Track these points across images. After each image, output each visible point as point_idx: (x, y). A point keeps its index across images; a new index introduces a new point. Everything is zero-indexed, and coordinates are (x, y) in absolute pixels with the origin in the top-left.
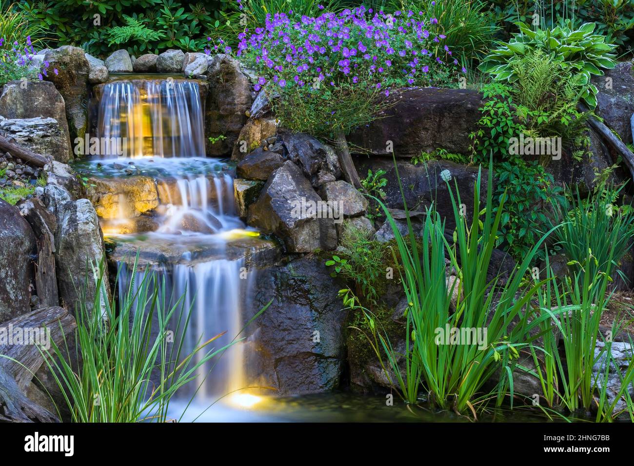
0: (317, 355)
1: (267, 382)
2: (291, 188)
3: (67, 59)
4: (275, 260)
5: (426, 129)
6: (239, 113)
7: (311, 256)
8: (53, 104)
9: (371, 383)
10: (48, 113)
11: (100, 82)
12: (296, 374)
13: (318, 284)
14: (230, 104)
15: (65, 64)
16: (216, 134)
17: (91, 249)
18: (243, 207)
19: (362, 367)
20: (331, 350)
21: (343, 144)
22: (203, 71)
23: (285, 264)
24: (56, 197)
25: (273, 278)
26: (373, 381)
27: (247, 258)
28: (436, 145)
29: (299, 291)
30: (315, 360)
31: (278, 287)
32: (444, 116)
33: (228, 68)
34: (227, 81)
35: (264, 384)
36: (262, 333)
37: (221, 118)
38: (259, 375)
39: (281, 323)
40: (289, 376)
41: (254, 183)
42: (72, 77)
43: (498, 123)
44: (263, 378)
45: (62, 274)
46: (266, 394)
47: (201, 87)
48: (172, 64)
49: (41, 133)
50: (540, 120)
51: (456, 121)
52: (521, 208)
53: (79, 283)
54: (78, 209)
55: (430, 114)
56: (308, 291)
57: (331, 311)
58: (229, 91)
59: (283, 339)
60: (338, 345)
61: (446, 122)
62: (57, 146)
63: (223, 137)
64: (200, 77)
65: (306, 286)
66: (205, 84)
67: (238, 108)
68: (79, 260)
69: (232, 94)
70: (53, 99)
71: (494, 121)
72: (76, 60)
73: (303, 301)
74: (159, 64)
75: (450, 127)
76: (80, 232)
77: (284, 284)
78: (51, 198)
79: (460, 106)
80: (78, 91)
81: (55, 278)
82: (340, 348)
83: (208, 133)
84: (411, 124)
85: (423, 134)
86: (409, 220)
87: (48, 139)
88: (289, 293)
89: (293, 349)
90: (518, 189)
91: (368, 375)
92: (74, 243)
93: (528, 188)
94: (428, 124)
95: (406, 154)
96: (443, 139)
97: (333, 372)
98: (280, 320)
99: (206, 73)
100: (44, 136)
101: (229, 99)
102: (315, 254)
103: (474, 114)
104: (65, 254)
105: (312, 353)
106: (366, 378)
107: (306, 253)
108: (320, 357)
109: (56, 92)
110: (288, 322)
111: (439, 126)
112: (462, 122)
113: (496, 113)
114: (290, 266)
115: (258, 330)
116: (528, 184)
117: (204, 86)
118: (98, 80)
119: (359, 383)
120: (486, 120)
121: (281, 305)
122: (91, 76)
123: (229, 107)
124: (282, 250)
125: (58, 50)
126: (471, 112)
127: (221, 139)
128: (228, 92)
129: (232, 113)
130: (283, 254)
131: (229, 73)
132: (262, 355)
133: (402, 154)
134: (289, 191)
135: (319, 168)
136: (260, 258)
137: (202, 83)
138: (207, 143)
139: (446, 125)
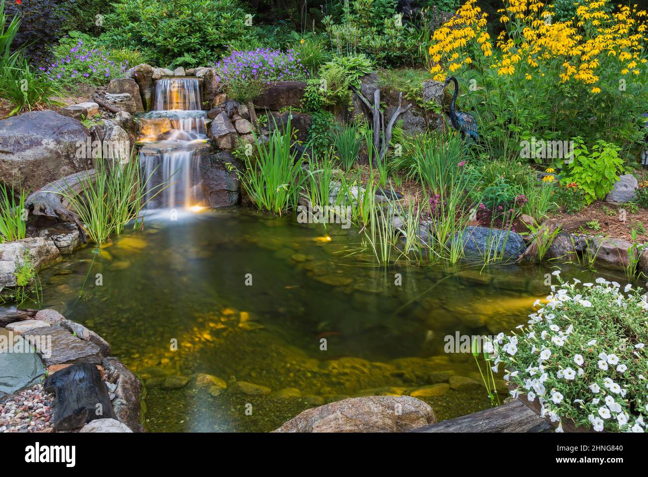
1: (206, 201)
2: (222, 122)
3: (142, 70)
4: (211, 151)
5: (283, 98)
6: (214, 92)
7: (227, 150)
8: (133, 88)
10: (128, 92)
11: (157, 79)
12: (219, 198)
15: (141, 72)
16: (205, 101)
20: (234, 188)
21: (251, 105)
22: (202, 75)
23: (216, 153)
25: (210, 159)
28: (288, 104)
29: (221, 164)
30: (227, 193)
31: (212, 163)
32: (290, 92)
33: (212, 74)
34: (210, 79)
35: (204, 202)
36: (204, 181)
37: (208, 94)
38: (202, 199)
39: (213, 177)
40: (216, 199)
41: (210, 120)
42: (144, 77)
44: (204, 200)
46: (206, 206)
47: (199, 81)
49: (120, 100)
50: (329, 94)
51: (295, 94)
52: (321, 130)
55: (284, 91)
59: (213, 184)
60: (236, 187)
61: (291, 95)
62: (128, 105)
64: (201, 77)
65: (224, 163)
66: (203, 80)
67: (214, 90)
69: (212, 84)
70: (133, 86)
72: (147, 70)
75: (293, 97)
77: (214, 161)
79: (296, 88)
80: (148, 83)
83: (202, 100)
84: (276, 96)
85: (282, 100)
87: (124, 102)
88: (216, 165)
89: (217, 188)
90: (320, 123)
91: (248, 198)
93: (324, 122)
94: (283, 96)
95: (276, 108)
96: (291, 102)
97: (235, 197)
100: (121, 101)
101: (211, 86)
103: (302, 92)
105: (226, 190)
106: (247, 200)
107: (225, 149)
108: (229, 191)
109: (135, 83)
110: (216, 177)
111: (288, 96)
112: (298, 95)
113: (311, 91)
114: (218, 154)
115: (202, 180)
116: (324, 121)
119: (244, 202)
120: (306, 94)
121: (213, 170)
122: (153, 77)
123: (210, 89)
126: (301, 91)
127: (207, 103)
128: (210, 83)
129: (211, 92)
130: (214, 149)
131: (211, 76)
132: (205, 190)
133: (274, 108)
134: (220, 123)
136: (203, 150)
137: (201, 80)
138: (201, 104)
139: (291, 96)
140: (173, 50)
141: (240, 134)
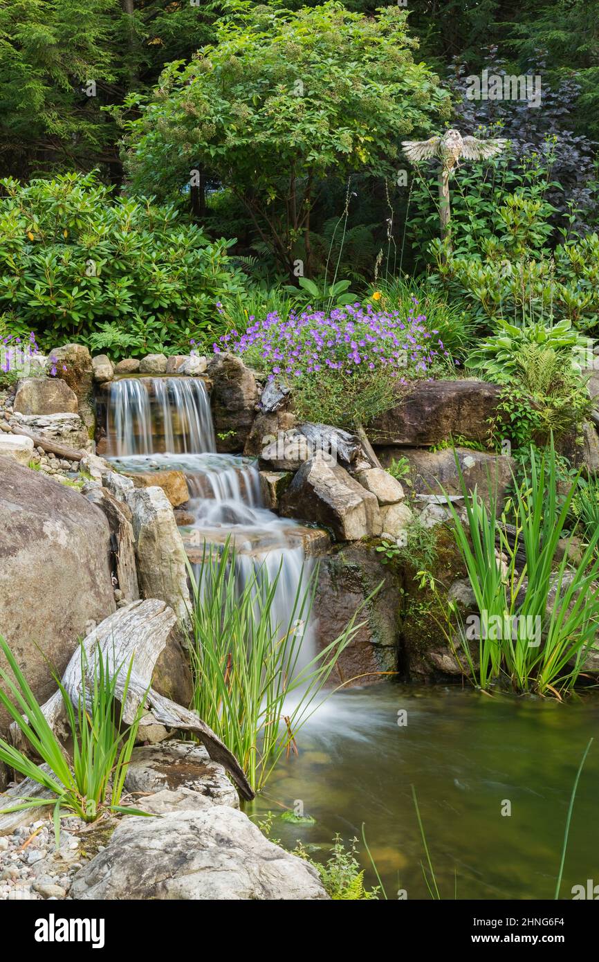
0: (374, 644)
2: (330, 476)
3: (73, 357)
4: (327, 549)
5: (447, 417)
6: (248, 408)
7: (359, 543)
8: (66, 401)
9: (432, 670)
10: (62, 409)
11: (106, 380)
12: (356, 665)
13: (370, 572)
14: (238, 399)
15: (72, 362)
16: (225, 430)
17: (172, 538)
18: (275, 498)
19: (422, 655)
20: (388, 640)
22: (204, 370)
23: (336, 552)
24: (123, 485)
25: (327, 567)
26: (435, 668)
27: (305, 546)
28: (455, 433)
29: (352, 579)
30: (373, 650)
31: (332, 576)
32: (463, 404)
33: (232, 365)
34: (233, 378)
36: (321, 623)
37: (229, 413)
39: (338, 612)
40: (349, 667)
41: (284, 475)
42: (79, 375)
43: (516, 409)
45: (142, 565)
47: (207, 384)
48: (157, 367)
49: (70, 427)
51: (474, 409)
53: (163, 575)
54: (150, 497)
55: (450, 402)
56: (361, 579)
57: (384, 598)
58: (236, 387)
60: (394, 634)
61: (465, 410)
63: (232, 432)
64: (201, 376)
65: (359, 574)
66: (210, 381)
67: (246, 403)
68: (160, 551)
69: (240, 390)
70: (67, 397)
71: (512, 407)
72: (82, 358)
73: (357, 589)
74: (142, 368)
75: (468, 415)
76: (160, 520)
77: (338, 573)
78: (117, 488)
79: (478, 394)
80: (86, 388)
81: (135, 569)
82: (396, 635)
83: (218, 429)
84: (434, 412)
85: (444, 422)
86: (450, 505)
87: (75, 433)
88: (342, 581)
91: (429, 662)
92: (156, 532)
94: (449, 412)
95: (425, 442)
96: (462, 426)
97: (391, 660)
98: (337, 609)
99: (205, 372)
100: (71, 431)
101: (237, 395)
102: (363, 541)
103: (491, 401)
104: (146, 544)
105: (369, 642)
106: (427, 666)
107: (354, 541)
108: (377, 646)
109: (69, 389)
110: (344, 611)
111: (459, 413)
112: (480, 409)
114: (341, 553)
115: (317, 621)
117: (209, 383)
118: (105, 378)
119: (419, 671)
120: (505, 406)
121: (336, 594)
122: (98, 374)
123: (237, 402)
124: (332, 538)
125: (64, 347)
126: (488, 399)
127: (231, 434)
128: (234, 389)
129: (241, 408)
130: (333, 542)
131: (235, 371)
133: (422, 442)
134: (329, 479)
135: (356, 456)
136: (316, 546)
137: (208, 381)
138: (217, 438)
139: (465, 413)
140: (69, 317)
141: (383, 504)
